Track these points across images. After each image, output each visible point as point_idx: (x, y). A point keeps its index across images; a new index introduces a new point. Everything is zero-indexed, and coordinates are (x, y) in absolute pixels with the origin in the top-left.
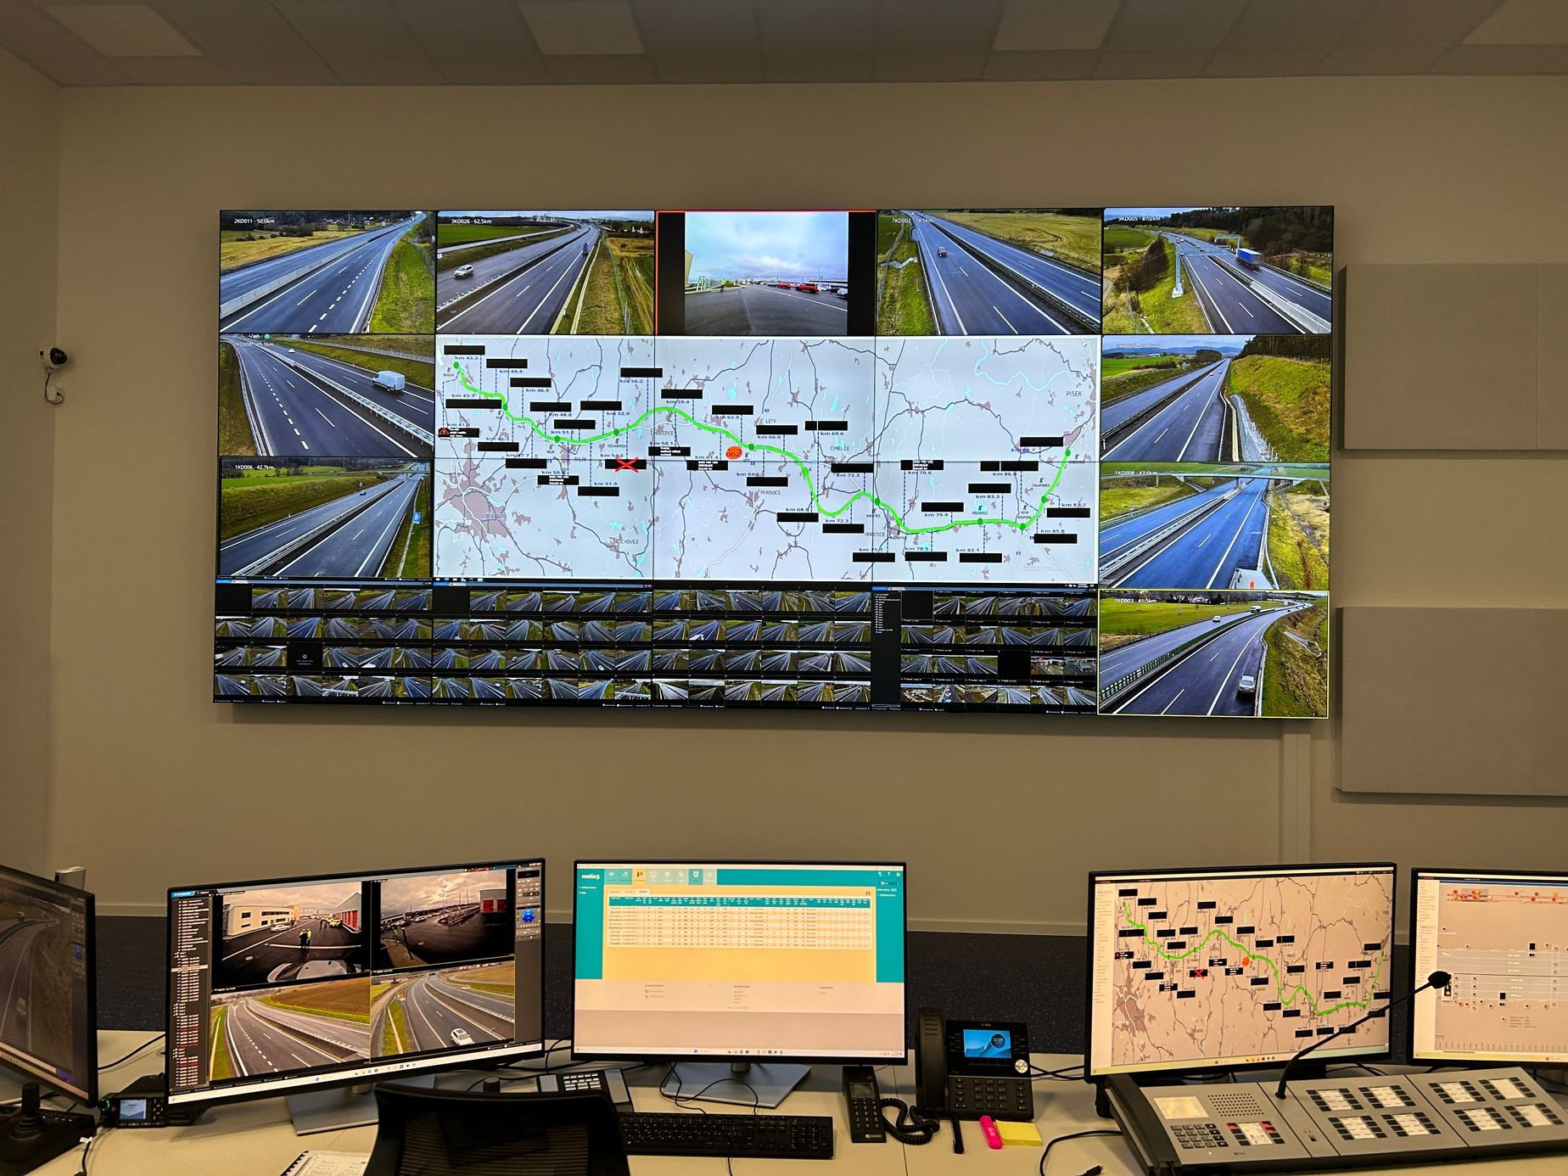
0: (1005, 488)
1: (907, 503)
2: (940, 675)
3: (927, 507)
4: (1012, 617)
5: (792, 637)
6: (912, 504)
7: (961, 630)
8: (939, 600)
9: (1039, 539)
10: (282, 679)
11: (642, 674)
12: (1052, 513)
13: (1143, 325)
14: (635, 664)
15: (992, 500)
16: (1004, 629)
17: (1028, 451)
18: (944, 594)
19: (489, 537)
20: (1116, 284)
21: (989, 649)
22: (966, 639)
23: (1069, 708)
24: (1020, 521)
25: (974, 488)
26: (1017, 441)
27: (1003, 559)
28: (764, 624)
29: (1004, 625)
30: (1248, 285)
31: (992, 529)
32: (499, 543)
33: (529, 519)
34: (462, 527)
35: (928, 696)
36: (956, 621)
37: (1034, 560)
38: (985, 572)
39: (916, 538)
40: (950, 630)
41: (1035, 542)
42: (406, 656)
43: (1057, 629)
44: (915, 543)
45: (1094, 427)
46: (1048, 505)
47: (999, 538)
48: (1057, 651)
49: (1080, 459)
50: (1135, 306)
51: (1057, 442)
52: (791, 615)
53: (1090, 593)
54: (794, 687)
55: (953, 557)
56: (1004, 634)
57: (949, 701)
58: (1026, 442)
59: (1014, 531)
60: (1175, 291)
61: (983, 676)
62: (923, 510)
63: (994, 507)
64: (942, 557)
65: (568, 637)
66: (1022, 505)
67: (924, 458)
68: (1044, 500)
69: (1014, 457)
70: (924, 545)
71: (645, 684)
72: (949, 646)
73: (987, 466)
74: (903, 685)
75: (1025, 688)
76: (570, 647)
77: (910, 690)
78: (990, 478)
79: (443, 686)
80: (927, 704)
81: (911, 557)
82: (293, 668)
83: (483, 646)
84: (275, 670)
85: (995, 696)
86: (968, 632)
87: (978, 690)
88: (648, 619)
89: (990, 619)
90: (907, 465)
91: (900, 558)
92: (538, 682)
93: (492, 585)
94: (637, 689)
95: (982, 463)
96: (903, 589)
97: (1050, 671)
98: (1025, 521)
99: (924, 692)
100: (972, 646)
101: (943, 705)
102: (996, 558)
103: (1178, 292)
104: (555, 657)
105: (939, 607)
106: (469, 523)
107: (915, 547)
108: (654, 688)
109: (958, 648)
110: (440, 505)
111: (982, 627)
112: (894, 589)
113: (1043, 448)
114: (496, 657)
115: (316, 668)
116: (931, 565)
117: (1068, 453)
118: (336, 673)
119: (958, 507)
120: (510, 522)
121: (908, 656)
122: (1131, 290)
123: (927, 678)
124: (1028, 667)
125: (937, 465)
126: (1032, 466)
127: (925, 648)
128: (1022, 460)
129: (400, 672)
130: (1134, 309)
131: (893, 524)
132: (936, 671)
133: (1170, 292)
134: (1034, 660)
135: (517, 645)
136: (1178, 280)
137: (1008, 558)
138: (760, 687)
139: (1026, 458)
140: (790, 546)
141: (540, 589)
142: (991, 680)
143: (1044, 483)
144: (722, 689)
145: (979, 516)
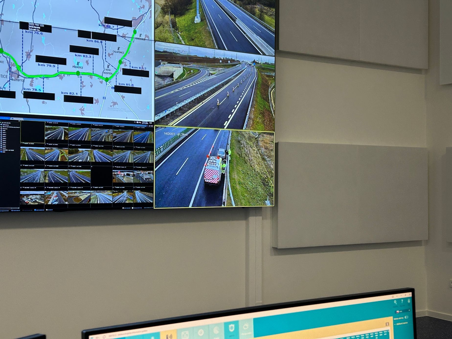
0: (95, 52)
1: (25, 54)
2: (50, 184)
3: (40, 59)
4: (100, 143)
6: (29, 55)
7: (65, 151)
8: (49, 129)
9: (118, 89)
12: (126, 72)
15: (87, 59)
16: (95, 151)
17: (109, 27)
18: (53, 124)
21: (85, 165)
22: (68, 158)
23: (136, 205)
24: (105, 76)
25: (74, 49)
26: (102, 19)
27: (94, 101)
29: (94, 148)
31: (86, 79)
35: (41, 199)
36: (61, 144)
37: (115, 103)
38: (82, 110)
39: (32, 82)
40: (56, 151)
41: (115, 91)
43: (129, 152)
44: (31, 85)
45: (151, 17)
46: (123, 66)
47: (91, 86)
48: (129, 167)
49: (143, 37)
51: (128, 24)
53: (149, 128)
55: (59, 98)
56: (95, 154)
57: (56, 203)
58: (109, 21)
59: (101, 82)
61: (80, 184)
62: (37, 61)
63: (88, 64)
64: (51, 97)
66: (106, 64)
67: (37, 22)
68: (121, 62)
69: (100, 30)
70: (38, 88)
72: (56, 163)
73: (83, 34)
74: (22, 192)
75: (109, 192)
77: (28, 195)
78: (84, 43)
80: (40, 206)
81: (28, 95)
85: (89, 199)
86: (70, 153)
87: (76, 195)
89: (86, 144)
90: (24, 26)
91: (19, 95)
95: (78, 30)
96: (22, 119)
97: (125, 180)
98: (108, 76)
99: (38, 197)
100: (73, 163)
101: (52, 206)
102: (89, 100)
105: (49, 134)
107: (31, 88)
109: (63, 165)
111: (80, 150)
112: (15, 119)
113: (119, 26)
116: (43, 103)
117: (135, 32)
119: (62, 61)
121: (25, 170)
123: (39, 186)
124: (111, 177)
125: (47, 29)
126: (113, 38)
127: (38, 164)
128: (106, 32)
131: (14, 69)
132: (47, 181)
134: (115, 172)
137: (97, 101)
139: (109, 31)
142: (86, 187)
143: (120, 50)
145: (77, 69)
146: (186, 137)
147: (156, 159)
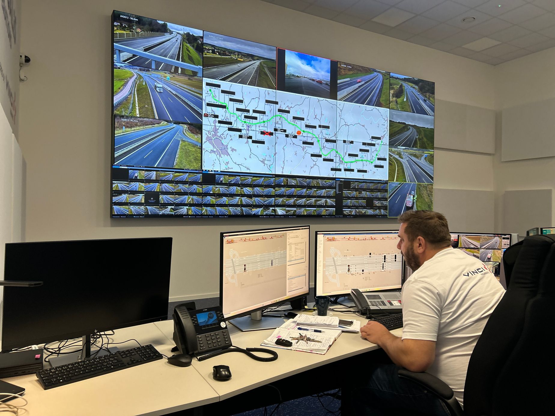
0: (368, 151)
1: (345, 153)
2: (353, 206)
3: (350, 155)
4: (369, 189)
5: (315, 194)
6: (346, 154)
7: (358, 192)
8: (352, 183)
9: (376, 166)
10: (142, 207)
11: (272, 206)
12: (379, 159)
13: (398, 108)
14: (270, 202)
15: (365, 154)
16: (367, 193)
17: (373, 140)
18: (353, 182)
19: (222, 155)
20: (392, 95)
21: (364, 198)
22: (359, 195)
23: (381, 215)
24: (371, 161)
25: (361, 150)
26: (371, 137)
27: (367, 172)
28: (307, 190)
29: (367, 191)
30: (419, 100)
31: (364, 162)
32: (225, 158)
33: (236, 150)
34: (212, 151)
35: (349, 212)
36: (356, 190)
37: (374, 172)
38: (363, 175)
39: (347, 164)
40: (355, 192)
42: (192, 199)
43: (379, 193)
44: (347, 166)
45: (387, 135)
46: (377, 157)
47: (367, 165)
48: (379, 199)
49: (385, 144)
50: (397, 102)
51: (379, 138)
52: (314, 187)
53: (386, 182)
54: (315, 210)
55: (356, 171)
57: (354, 214)
58: (373, 138)
59: (370, 164)
60: (404, 99)
61: (362, 206)
63: (365, 156)
64: (353, 170)
65: (249, 193)
66: (372, 156)
67: (349, 140)
68: (377, 155)
69: (370, 142)
70: (348, 167)
71: (273, 209)
72: (355, 197)
73: (364, 144)
74: (343, 209)
75: (372, 210)
76: (250, 196)
77: (345, 211)
78: (364, 147)
79: (206, 210)
80: (349, 215)
81: (346, 170)
82: (147, 203)
83: (220, 195)
84: (140, 204)
85: (365, 212)
86: (359, 193)
87: (361, 211)
88: (274, 187)
89: (364, 190)
90: (344, 141)
91: (343, 170)
92: (239, 209)
93: (223, 173)
94: (270, 211)
95: (363, 143)
96: (343, 180)
97: (378, 205)
98: (372, 161)
99: (349, 211)
100: (360, 198)
102: (365, 171)
103: (405, 100)
104: (245, 200)
105: (352, 186)
106: (215, 150)
107: (346, 167)
108: (275, 210)
109: (357, 198)
110: (205, 142)
111: (362, 192)
112: (341, 180)
113: (377, 140)
114: (225, 200)
115: (157, 203)
116: (350, 173)
117: (382, 142)
118: (165, 205)
119: (356, 156)
120: (229, 151)
121: (345, 200)
122: (396, 97)
123: (349, 207)
124: (373, 203)
125: (352, 142)
126: (374, 145)
127: (349, 198)
128: (372, 143)
129: (191, 205)
130: (396, 103)
131: (341, 160)
132: (351, 205)
133: (403, 99)
134: (374, 201)
135: (232, 195)
136: (405, 96)
137: (368, 172)
138: (306, 210)
139: (373, 142)
140: (314, 165)
141: (239, 176)
142: (364, 207)
143: (377, 150)
144: (295, 211)
145: (362, 159)
146: (400, 186)
147: (388, 196)
